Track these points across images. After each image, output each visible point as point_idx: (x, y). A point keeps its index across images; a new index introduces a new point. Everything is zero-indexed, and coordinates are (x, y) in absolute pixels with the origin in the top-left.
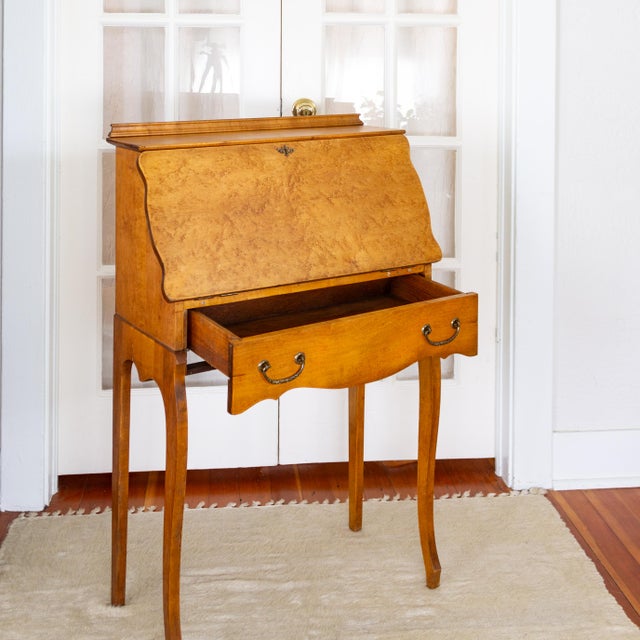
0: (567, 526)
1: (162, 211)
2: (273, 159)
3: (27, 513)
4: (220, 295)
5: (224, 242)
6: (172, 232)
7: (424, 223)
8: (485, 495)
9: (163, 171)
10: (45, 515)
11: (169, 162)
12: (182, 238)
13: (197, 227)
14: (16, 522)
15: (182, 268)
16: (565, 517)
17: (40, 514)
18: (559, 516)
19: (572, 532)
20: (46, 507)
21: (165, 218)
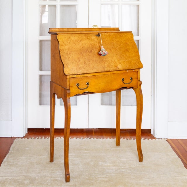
0: (173, 149)
1: (63, 51)
2: (94, 38)
3: (19, 138)
4: (80, 74)
5: (81, 60)
6: (66, 57)
7: (138, 57)
8: (148, 139)
9: (64, 40)
10: (23, 139)
11: (65, 37)
12: (69, 58)
13: (73, 55)
14: (15, 140)
15: (69, 66)
16: (172, 147)
17: (22, 138)
18: (170, 146)
19: (174, 151)
20: (24, 136)
21: (64, 52)
